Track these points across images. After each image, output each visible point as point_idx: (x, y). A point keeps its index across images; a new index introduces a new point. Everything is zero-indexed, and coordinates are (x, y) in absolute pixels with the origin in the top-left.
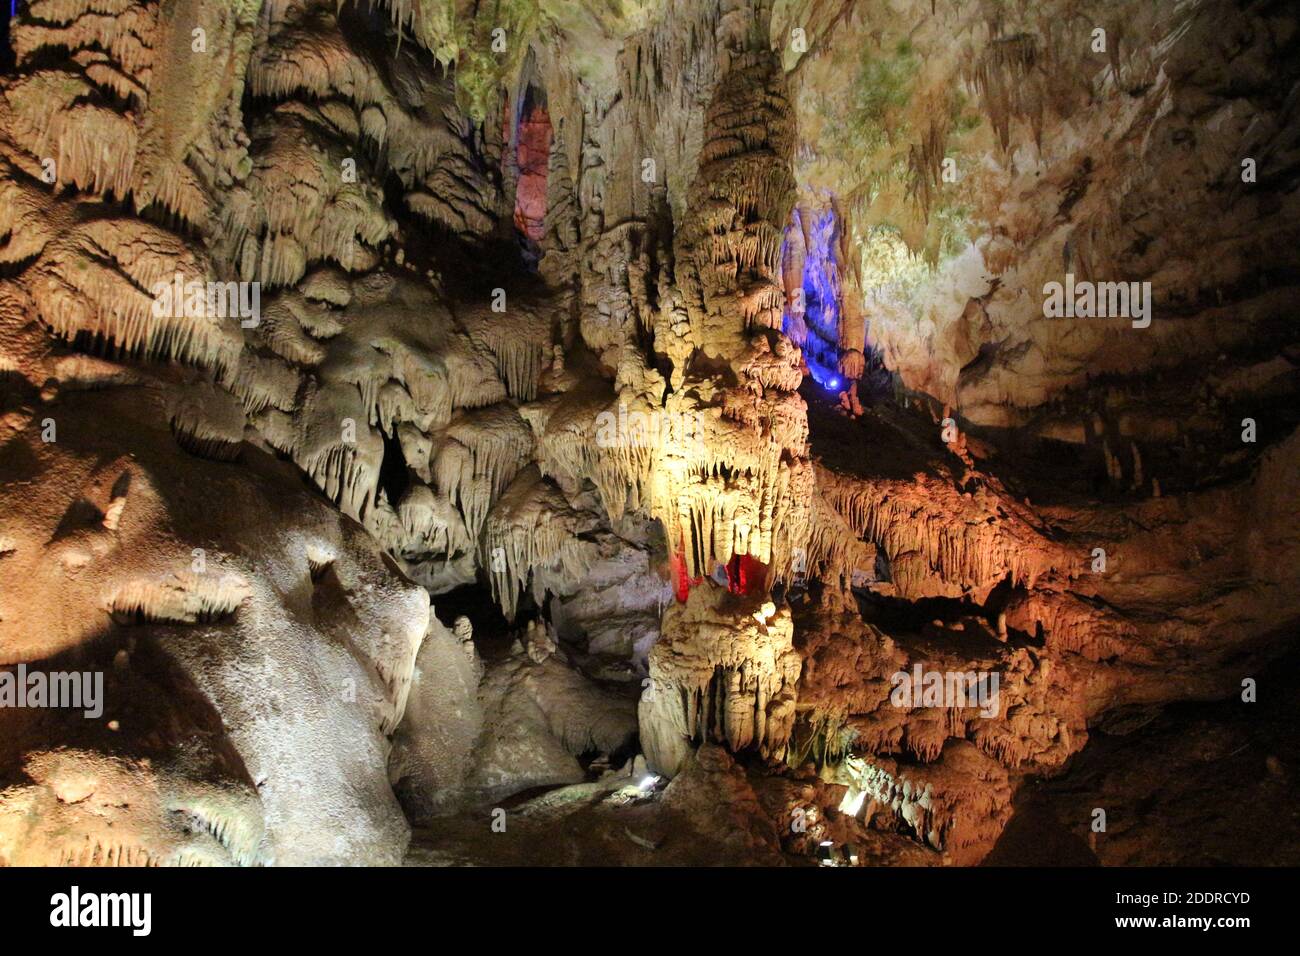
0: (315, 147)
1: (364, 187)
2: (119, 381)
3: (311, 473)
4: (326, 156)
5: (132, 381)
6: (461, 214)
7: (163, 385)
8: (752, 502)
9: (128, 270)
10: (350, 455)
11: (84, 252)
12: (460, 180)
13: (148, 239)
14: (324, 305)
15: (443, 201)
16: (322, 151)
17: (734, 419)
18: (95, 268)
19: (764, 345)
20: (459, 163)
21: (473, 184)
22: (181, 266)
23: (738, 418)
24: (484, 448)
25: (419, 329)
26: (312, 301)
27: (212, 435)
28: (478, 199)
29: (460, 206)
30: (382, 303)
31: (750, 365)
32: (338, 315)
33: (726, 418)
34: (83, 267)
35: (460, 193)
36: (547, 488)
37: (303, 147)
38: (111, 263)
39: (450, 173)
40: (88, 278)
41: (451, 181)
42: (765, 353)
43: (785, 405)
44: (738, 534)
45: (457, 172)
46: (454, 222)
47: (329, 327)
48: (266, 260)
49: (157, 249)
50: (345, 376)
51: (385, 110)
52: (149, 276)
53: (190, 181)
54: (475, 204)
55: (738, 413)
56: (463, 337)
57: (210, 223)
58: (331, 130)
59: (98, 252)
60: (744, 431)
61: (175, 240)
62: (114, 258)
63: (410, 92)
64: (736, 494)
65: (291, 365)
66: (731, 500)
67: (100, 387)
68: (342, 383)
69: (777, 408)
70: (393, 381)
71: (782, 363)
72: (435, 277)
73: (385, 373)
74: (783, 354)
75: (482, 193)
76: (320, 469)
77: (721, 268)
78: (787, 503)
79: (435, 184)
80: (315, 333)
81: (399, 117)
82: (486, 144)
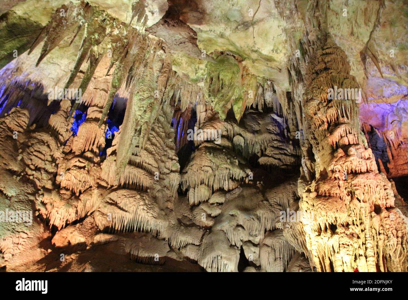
0: (208, 154)
1: (229, 161)
2: (112, 240)
4: (212, 155)
5: (116, 239)
6: (279, 159)
7: (125, 239)
9: (119, 205)
10: (219, 258)
11: (107, 202)
12: (277, 148)
13: (125, 194)
14: (216, 204)
15: (270, 157)
16: (210, 154)
17: (325, 196)
18: (109, 206)
19: (340, 152)
20: (275, 142)
21: (283, 147)
22: (135, 200)
23: (327, 195)
24: (277, 247)
25: (247, 204)
26: (213, 204)
28: (285, 152)
29: (277, 156)
30: (236, 198)
31: (332, 166)
32: (220, 207)
33: (319, 196)
34: (105, 207)
35: (277, 152)
36: (302, 259)
37: (203, 155)
38: (115, 204)
39: (273, 147)
40: (108, 210)
41: (273, 149)
42: (341, 157)
43: (357, 180)
45: (275, 146)
46: (276, 162)
47: (216, 212)
48: (196, 194)
49: (128, 196)
50: (218, 227)
51: (243, 135)
52: (126, 205)
53: (143, 174)
54: (285, 154)
55: (327, 192)
56: (265, 202)
57: (154, 185)
58: (218, 147)
59: (112, 202)
60: (330, 200)
61: (134, 192)
62: (117, 202)
63: (254, 126)
65: (200, 228)
67: (107, 243)
68: (218, 230)
69: (353, 182)
70: (238, 226)
71: (351, 158)
72: (260, 183)
73: (234, 223)
74: (352, 153)
75: (287, 149)
76: (208, 265)
78: (382, 236)
79: (268, 152)
80: (212, 215)
81: (249, 136)
82: (290, 133)
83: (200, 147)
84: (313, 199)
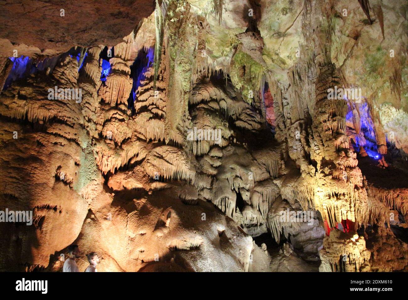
0: (208, 115)
1: (223, 123)
2: (166, 187)
3: (217, 205)
4: (211, 117)
5: (169, 187)
6: (251, 125)
7: (177, 187)
8: (346, 203)
9: (166, 158)
10: (227, 199)
11: (155, 156)
12: (249, 115)
13: (169, 150)
14: (216, 158)
15: (245, 122)
16: (210, 116)
17: (336, 178)
18: (158, 159)
19: (343, 154)
20: (248, 110)
21: (253, 115)
22: (178, 155)
23: (338, 178)
24: (265, 193)
25: (242, 161)
26: (212, 157)
27: (190, 198)
28: (255, 119)
29: (250, 122)
30: (231, 155)
31: (339, 161)
32: (220, 160)
33: (334, 178)
34: (155, 159)
35: (250, 119)
36: (285, 203)
37: (205, 116)
38: (161, 157)
39: (246, 113)
40: (157, 162)
41: (247, 116)
42: (344, 157)
43: (353, 172)
44: (343, 213)
45: (248, 113)
46: (249, 127)
47: (218, 163)
48: (199, 147)
49: (172, 152)
50: (223, 177)
51: (226, 100)
52: (170, 159)
53: (178, 133)
54: (254, 121)
55: (337, 176)
56: (255, 161)
57: (184, 142)
58: (212, 109)
59: (158, 155)
60: (340, 182)
61: (176, 149)
62: (162, 156)
63: (232, 93)
64: (340, 201)
65: (209, 176)
66: (339, 203)
67: (162, 190)
68: (223, 179)
69: (350, 173)
70: (237, 176)
71: (350, 159)
72: (245, 145)
73: (234, 174)
74: (350, 156)
75: (256, 117)
76: (219, 204)
77: (327, 132)
78: (358, 202)
79: (242, 117)
80: (214, 166)
81: (229, 101)
82: (255, 102)
83: (198, 107)
84: (331, 179)
